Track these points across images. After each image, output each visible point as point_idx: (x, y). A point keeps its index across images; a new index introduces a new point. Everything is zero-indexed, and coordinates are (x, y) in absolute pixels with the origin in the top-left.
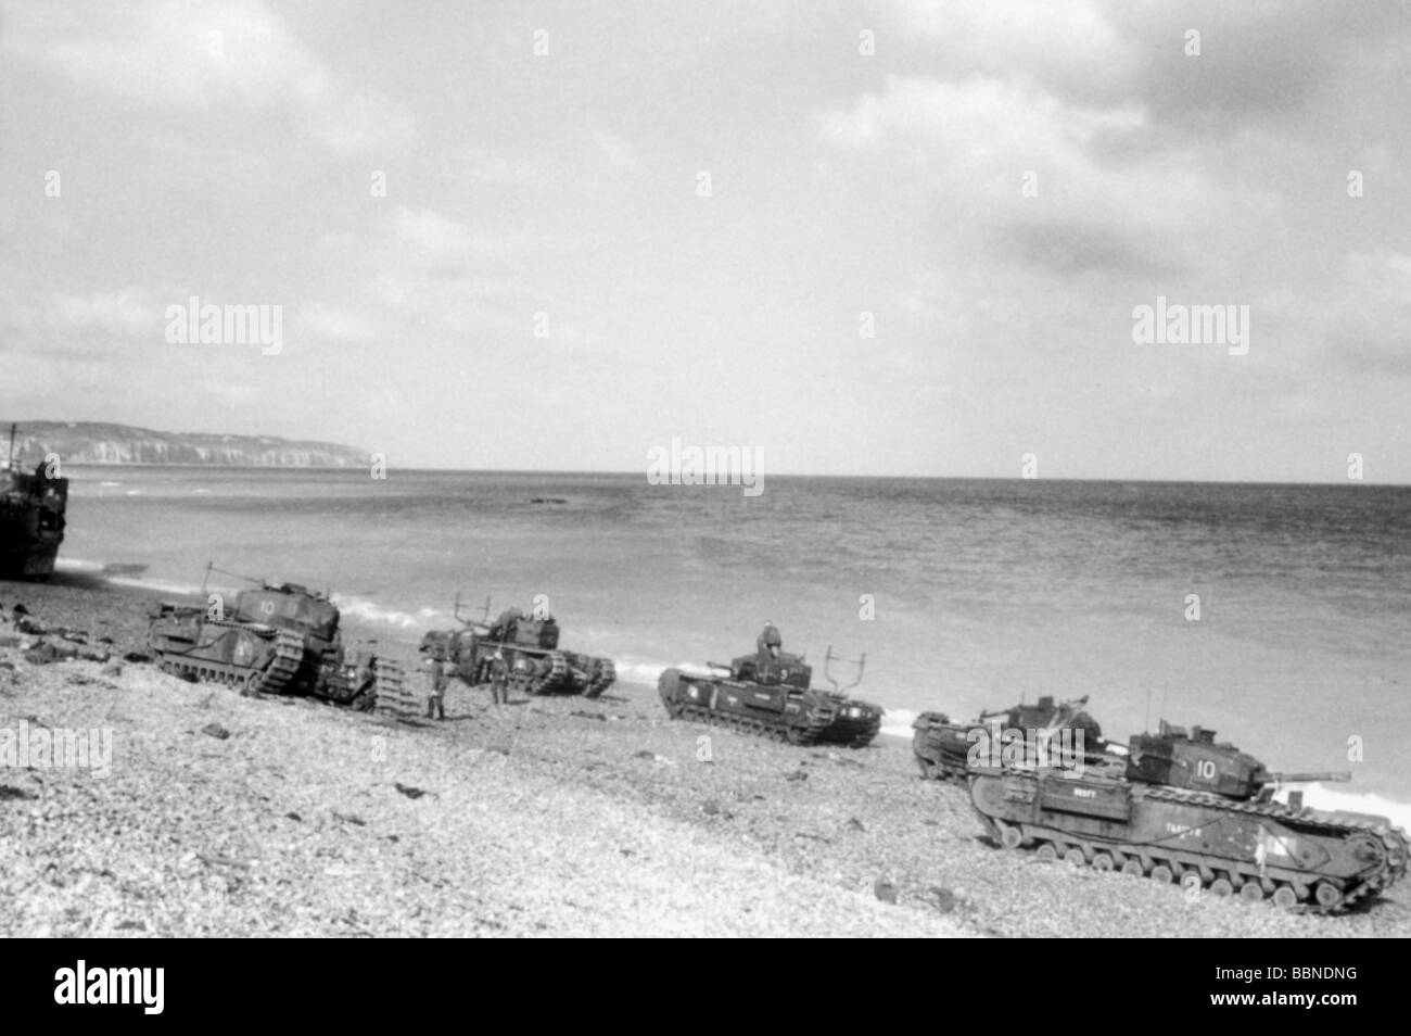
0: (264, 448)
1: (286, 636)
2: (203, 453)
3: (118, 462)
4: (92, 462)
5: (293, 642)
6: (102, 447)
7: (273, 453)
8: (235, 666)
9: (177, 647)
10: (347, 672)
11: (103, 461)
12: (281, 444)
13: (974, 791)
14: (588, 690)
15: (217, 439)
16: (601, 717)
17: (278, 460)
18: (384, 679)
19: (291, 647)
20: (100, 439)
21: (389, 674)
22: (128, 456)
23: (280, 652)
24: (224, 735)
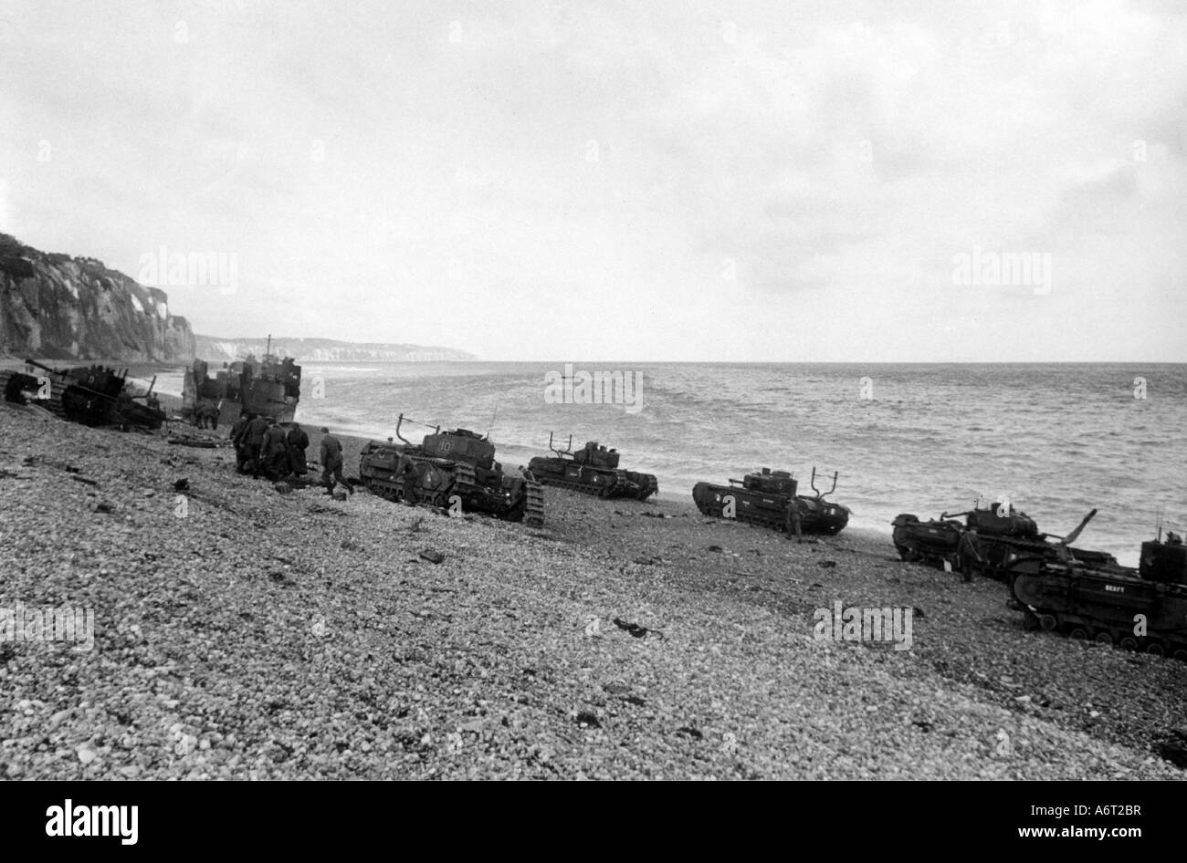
0: (408, 351)
1: (463, 468)
2: (373, 354)
3: (327, 360)
4: (312, 360)
5: (467, 472)
6: (319, 351)
7: (412, 354)
8: (425, 489)
9: (380, 475)
10: (504, 493)
11: (320, 359)
12: (417, 348)
13: (1016, 586)
14: (640, 494)
15: (381, 346)
16: (661, 516)
17: (415, 357)
18: (532, 497)
19: (467, 475)
20: (318, 347)
21: (536, 494)
22: (333, 356)
23: (459, 480)
24: (439, 560)
